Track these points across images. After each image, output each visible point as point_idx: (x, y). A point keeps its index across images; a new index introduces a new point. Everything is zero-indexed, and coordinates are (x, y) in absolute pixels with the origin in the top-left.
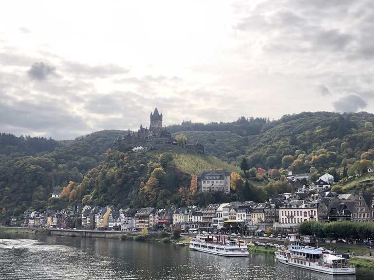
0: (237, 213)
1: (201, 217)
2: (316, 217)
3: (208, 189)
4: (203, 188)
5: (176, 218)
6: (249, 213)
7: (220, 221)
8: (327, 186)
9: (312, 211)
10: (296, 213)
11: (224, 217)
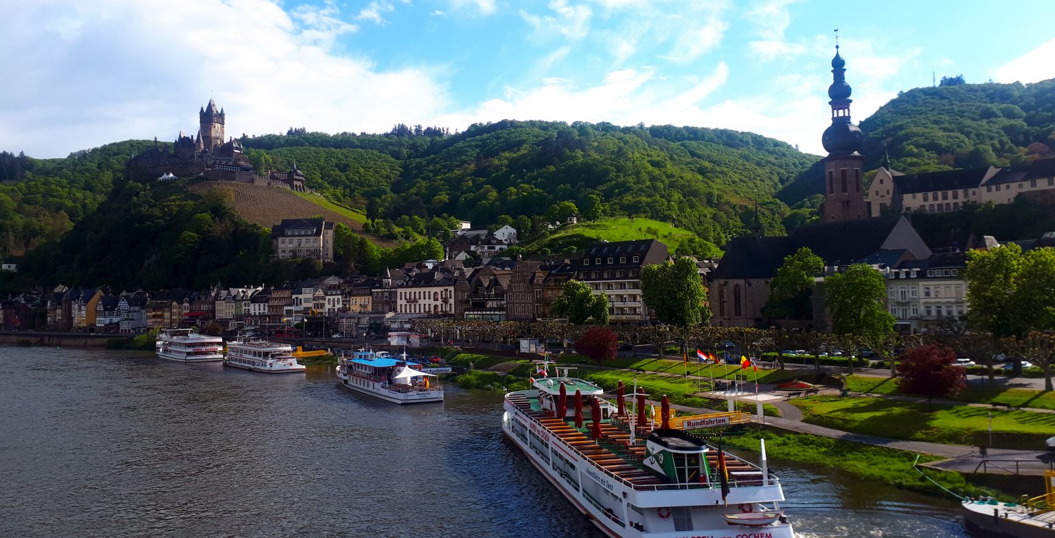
0: (327, 298)
1: (266, 304)
2: (452, 301)
3: (291, 254)
4: (280, 251)
5: (221, 308)
6: (346, 297)
7: (296, 312)
8: (503, 246)
9: (446, 290)
10: (422, 294)
11: (305, 305)
